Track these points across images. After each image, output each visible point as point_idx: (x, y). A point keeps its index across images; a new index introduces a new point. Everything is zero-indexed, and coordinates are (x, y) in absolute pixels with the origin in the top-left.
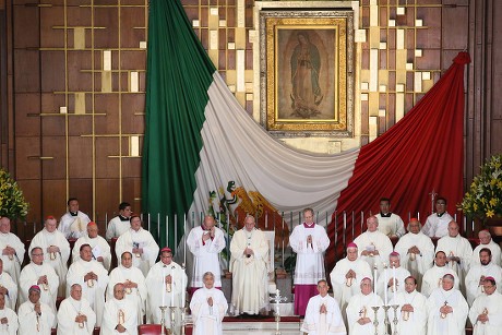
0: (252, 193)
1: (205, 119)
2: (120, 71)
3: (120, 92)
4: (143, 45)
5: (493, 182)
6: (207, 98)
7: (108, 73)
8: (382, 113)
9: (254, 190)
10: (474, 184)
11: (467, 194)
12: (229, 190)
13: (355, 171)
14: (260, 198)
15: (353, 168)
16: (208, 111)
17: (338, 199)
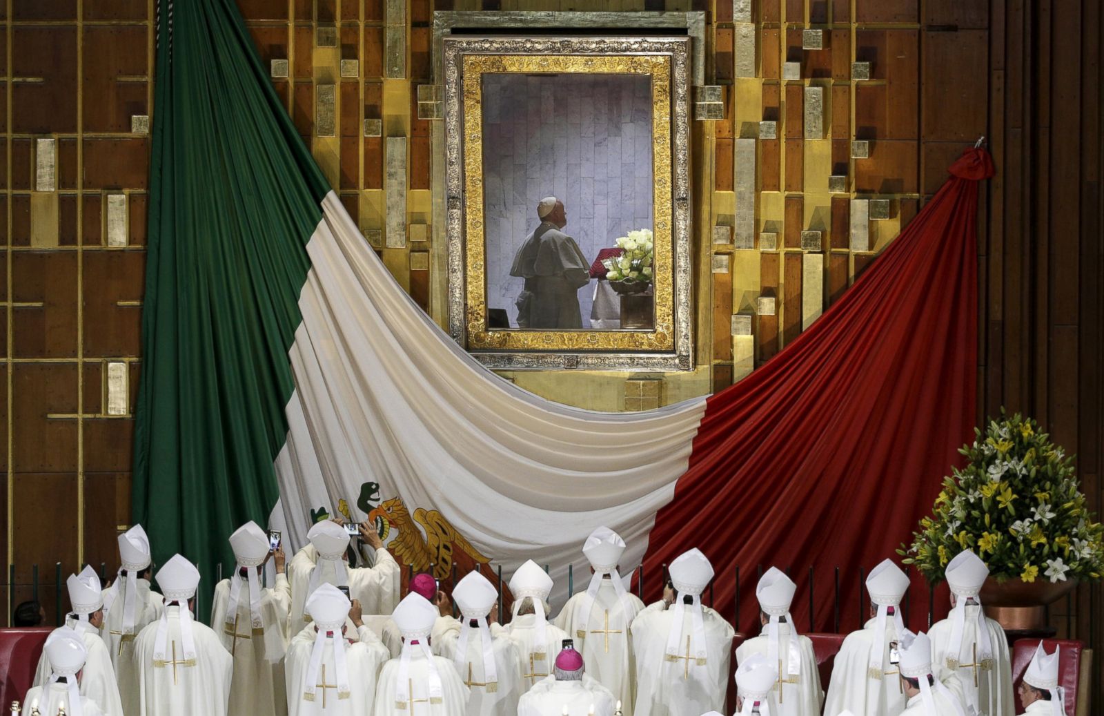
0: (422, 513)
1: (300, 318)
2: (79, 192)
3: (80, 248)
4: (141, 125)
5: (987, 492)
6: (305, 264)
7: (49, 196)
8: (767, 307)
9: (428, 507)
10: (943, 497)
11: (925, 522)
12: (363, 504)
13: (694, 459)
14: (443, 526)
15: (689, 449)
16: (308, 299)
17: (652, 532)
